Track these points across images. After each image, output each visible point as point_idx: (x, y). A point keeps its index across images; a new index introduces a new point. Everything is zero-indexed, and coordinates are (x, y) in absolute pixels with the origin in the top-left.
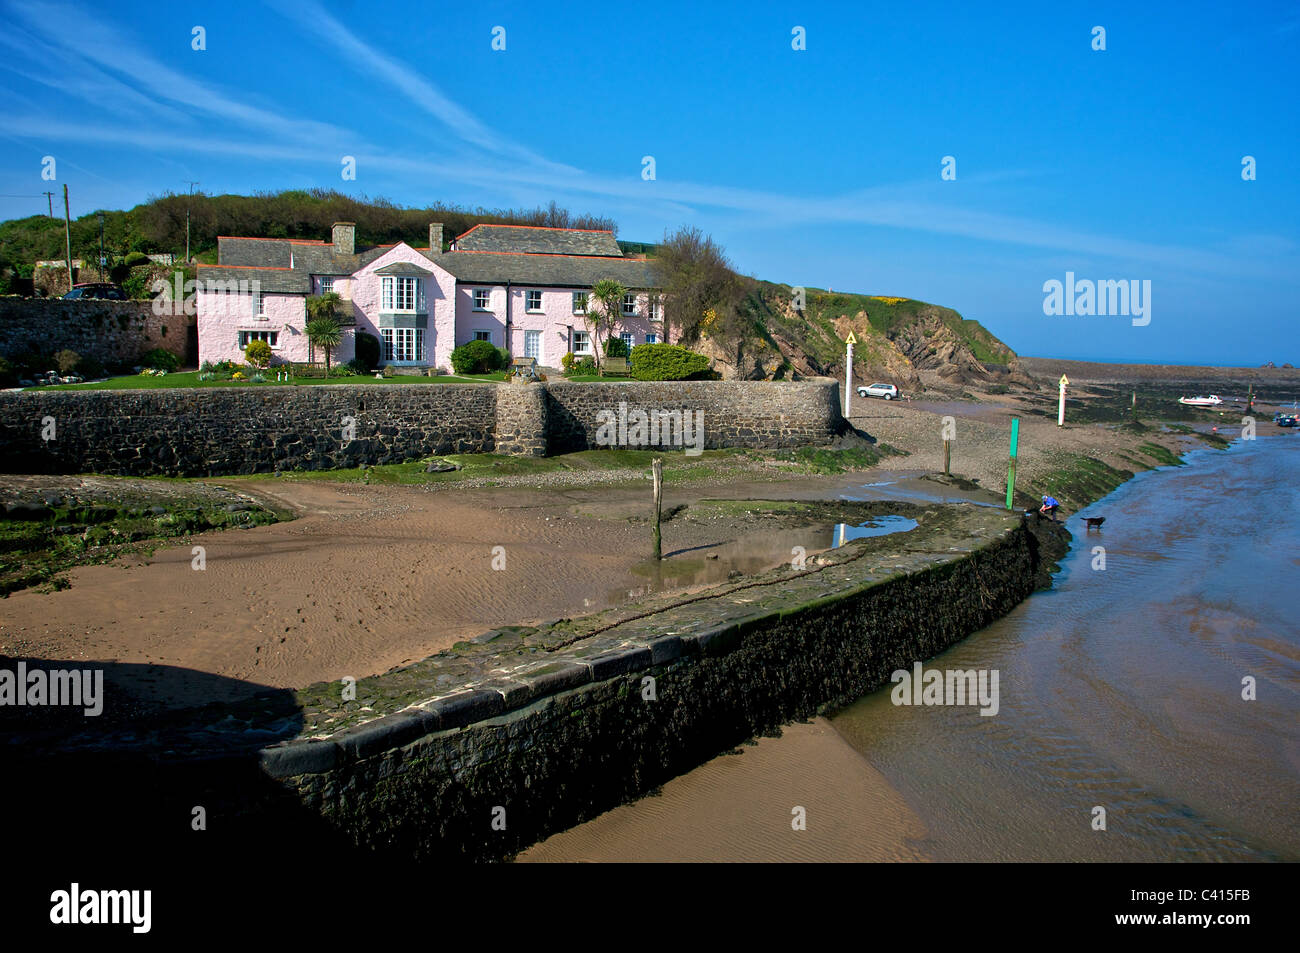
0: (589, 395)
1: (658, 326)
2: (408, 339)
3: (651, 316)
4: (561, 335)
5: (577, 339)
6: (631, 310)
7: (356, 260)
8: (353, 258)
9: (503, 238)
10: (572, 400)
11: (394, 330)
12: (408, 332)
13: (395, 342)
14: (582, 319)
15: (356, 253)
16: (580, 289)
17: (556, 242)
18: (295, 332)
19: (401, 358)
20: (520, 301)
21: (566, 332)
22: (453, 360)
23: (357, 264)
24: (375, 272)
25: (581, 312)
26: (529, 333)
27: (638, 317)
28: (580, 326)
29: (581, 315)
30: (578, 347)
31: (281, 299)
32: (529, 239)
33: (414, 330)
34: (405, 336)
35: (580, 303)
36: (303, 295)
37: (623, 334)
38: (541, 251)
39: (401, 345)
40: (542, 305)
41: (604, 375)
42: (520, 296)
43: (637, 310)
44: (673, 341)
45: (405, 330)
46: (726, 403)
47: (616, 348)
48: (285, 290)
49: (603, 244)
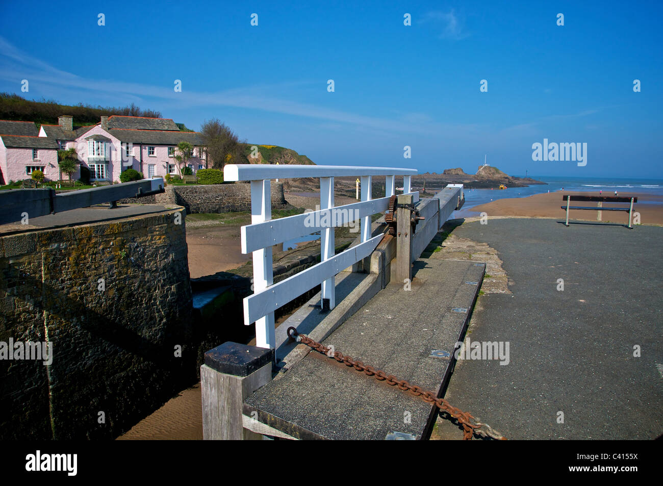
0: (190, 191)
1: (203, 161)
2: (102, 169)
3: (200, 157)
4: (164, 166)
5: (170, 168)
6: (192, 155)
7: (74, 133)
8: (73, 132)
9: (125, 122)
10: (184, 193)
11: (96, 165)
12: (102, 166)
13: (96, 170)
14: (172, 159)
15: (73, 130)
16: (171, 146)
17: (150, 124)
18: (53, 166)
19: (99, 177)
20: (146, 151)
21: (166, 165)
22: (121, 178)
23: (75, 135)
24: (85, 139)
25: (172, 156)
26: (150, 165)
27: (196, 158)
28: (171, 162)
29: (172, 157)
30: (170, 171)
31: (46, 151)
32: (137, 122)
33: (104, 165)
34: (100, 167)
35: (171, 151)
36: (56, 149)
37: (189, 165)
38: (143, 128)
39: (99, 172)
40: (155, 153)
41: (187, 183)
42: (146, 149)
43: (194, 154)
44: (210, 167)
45: (100, 165)
46: (241, 193)
47: (187, 171)
48: (47, 147)
49: (170, 125)
